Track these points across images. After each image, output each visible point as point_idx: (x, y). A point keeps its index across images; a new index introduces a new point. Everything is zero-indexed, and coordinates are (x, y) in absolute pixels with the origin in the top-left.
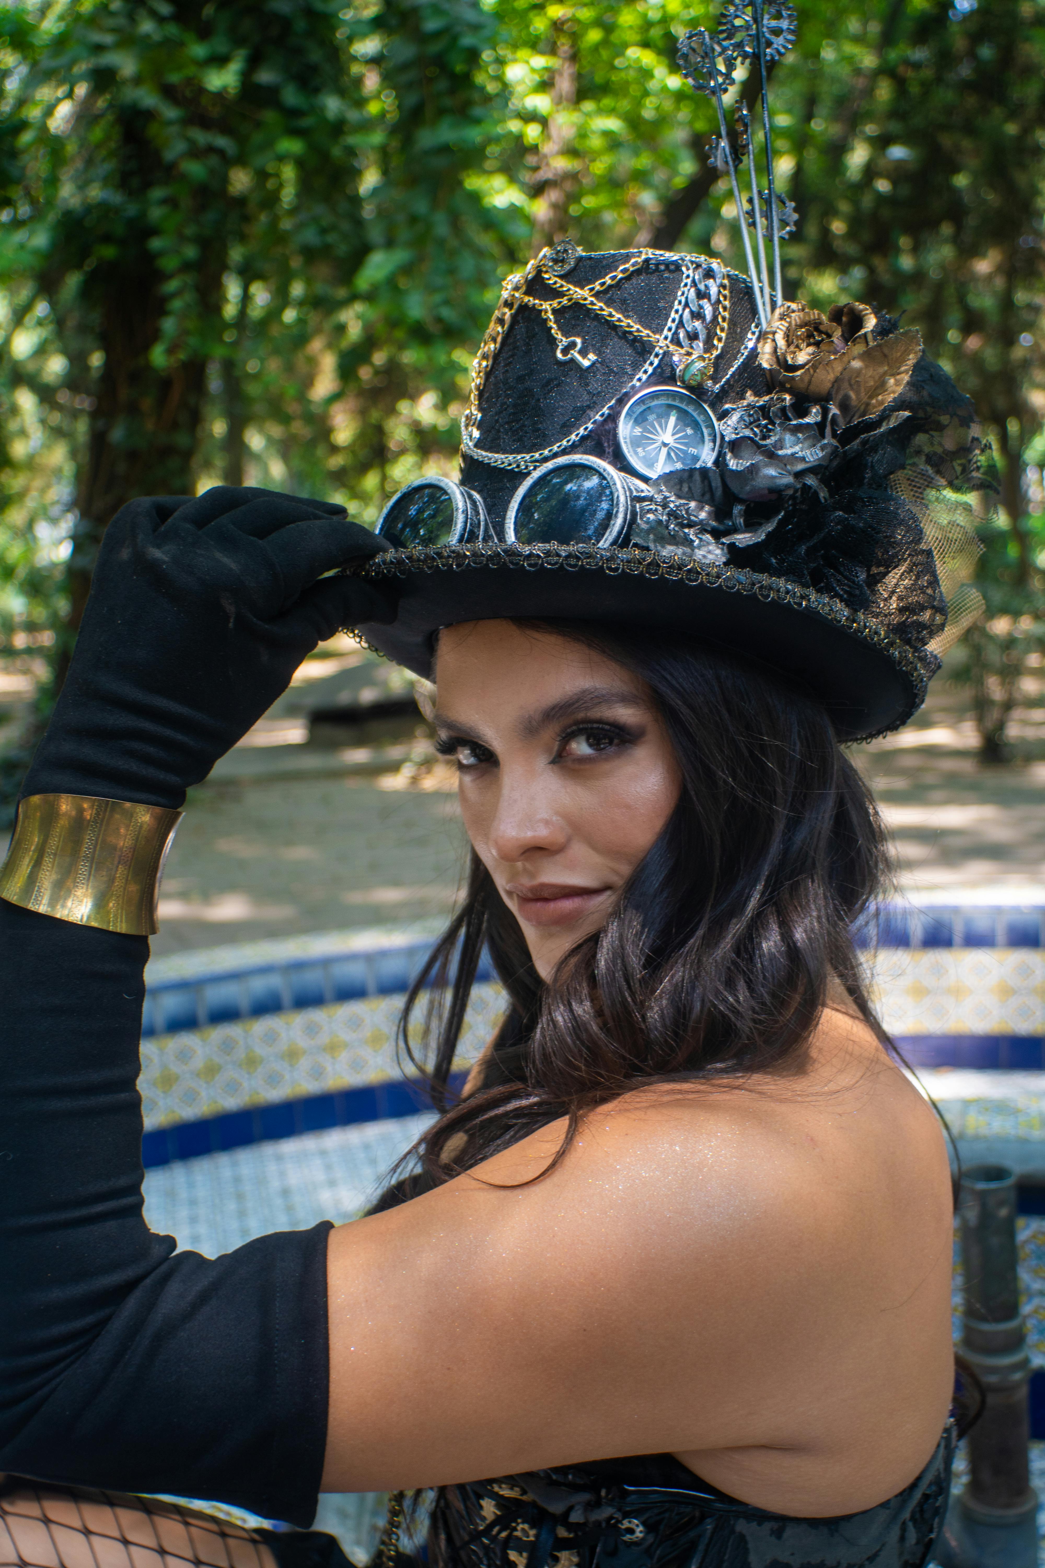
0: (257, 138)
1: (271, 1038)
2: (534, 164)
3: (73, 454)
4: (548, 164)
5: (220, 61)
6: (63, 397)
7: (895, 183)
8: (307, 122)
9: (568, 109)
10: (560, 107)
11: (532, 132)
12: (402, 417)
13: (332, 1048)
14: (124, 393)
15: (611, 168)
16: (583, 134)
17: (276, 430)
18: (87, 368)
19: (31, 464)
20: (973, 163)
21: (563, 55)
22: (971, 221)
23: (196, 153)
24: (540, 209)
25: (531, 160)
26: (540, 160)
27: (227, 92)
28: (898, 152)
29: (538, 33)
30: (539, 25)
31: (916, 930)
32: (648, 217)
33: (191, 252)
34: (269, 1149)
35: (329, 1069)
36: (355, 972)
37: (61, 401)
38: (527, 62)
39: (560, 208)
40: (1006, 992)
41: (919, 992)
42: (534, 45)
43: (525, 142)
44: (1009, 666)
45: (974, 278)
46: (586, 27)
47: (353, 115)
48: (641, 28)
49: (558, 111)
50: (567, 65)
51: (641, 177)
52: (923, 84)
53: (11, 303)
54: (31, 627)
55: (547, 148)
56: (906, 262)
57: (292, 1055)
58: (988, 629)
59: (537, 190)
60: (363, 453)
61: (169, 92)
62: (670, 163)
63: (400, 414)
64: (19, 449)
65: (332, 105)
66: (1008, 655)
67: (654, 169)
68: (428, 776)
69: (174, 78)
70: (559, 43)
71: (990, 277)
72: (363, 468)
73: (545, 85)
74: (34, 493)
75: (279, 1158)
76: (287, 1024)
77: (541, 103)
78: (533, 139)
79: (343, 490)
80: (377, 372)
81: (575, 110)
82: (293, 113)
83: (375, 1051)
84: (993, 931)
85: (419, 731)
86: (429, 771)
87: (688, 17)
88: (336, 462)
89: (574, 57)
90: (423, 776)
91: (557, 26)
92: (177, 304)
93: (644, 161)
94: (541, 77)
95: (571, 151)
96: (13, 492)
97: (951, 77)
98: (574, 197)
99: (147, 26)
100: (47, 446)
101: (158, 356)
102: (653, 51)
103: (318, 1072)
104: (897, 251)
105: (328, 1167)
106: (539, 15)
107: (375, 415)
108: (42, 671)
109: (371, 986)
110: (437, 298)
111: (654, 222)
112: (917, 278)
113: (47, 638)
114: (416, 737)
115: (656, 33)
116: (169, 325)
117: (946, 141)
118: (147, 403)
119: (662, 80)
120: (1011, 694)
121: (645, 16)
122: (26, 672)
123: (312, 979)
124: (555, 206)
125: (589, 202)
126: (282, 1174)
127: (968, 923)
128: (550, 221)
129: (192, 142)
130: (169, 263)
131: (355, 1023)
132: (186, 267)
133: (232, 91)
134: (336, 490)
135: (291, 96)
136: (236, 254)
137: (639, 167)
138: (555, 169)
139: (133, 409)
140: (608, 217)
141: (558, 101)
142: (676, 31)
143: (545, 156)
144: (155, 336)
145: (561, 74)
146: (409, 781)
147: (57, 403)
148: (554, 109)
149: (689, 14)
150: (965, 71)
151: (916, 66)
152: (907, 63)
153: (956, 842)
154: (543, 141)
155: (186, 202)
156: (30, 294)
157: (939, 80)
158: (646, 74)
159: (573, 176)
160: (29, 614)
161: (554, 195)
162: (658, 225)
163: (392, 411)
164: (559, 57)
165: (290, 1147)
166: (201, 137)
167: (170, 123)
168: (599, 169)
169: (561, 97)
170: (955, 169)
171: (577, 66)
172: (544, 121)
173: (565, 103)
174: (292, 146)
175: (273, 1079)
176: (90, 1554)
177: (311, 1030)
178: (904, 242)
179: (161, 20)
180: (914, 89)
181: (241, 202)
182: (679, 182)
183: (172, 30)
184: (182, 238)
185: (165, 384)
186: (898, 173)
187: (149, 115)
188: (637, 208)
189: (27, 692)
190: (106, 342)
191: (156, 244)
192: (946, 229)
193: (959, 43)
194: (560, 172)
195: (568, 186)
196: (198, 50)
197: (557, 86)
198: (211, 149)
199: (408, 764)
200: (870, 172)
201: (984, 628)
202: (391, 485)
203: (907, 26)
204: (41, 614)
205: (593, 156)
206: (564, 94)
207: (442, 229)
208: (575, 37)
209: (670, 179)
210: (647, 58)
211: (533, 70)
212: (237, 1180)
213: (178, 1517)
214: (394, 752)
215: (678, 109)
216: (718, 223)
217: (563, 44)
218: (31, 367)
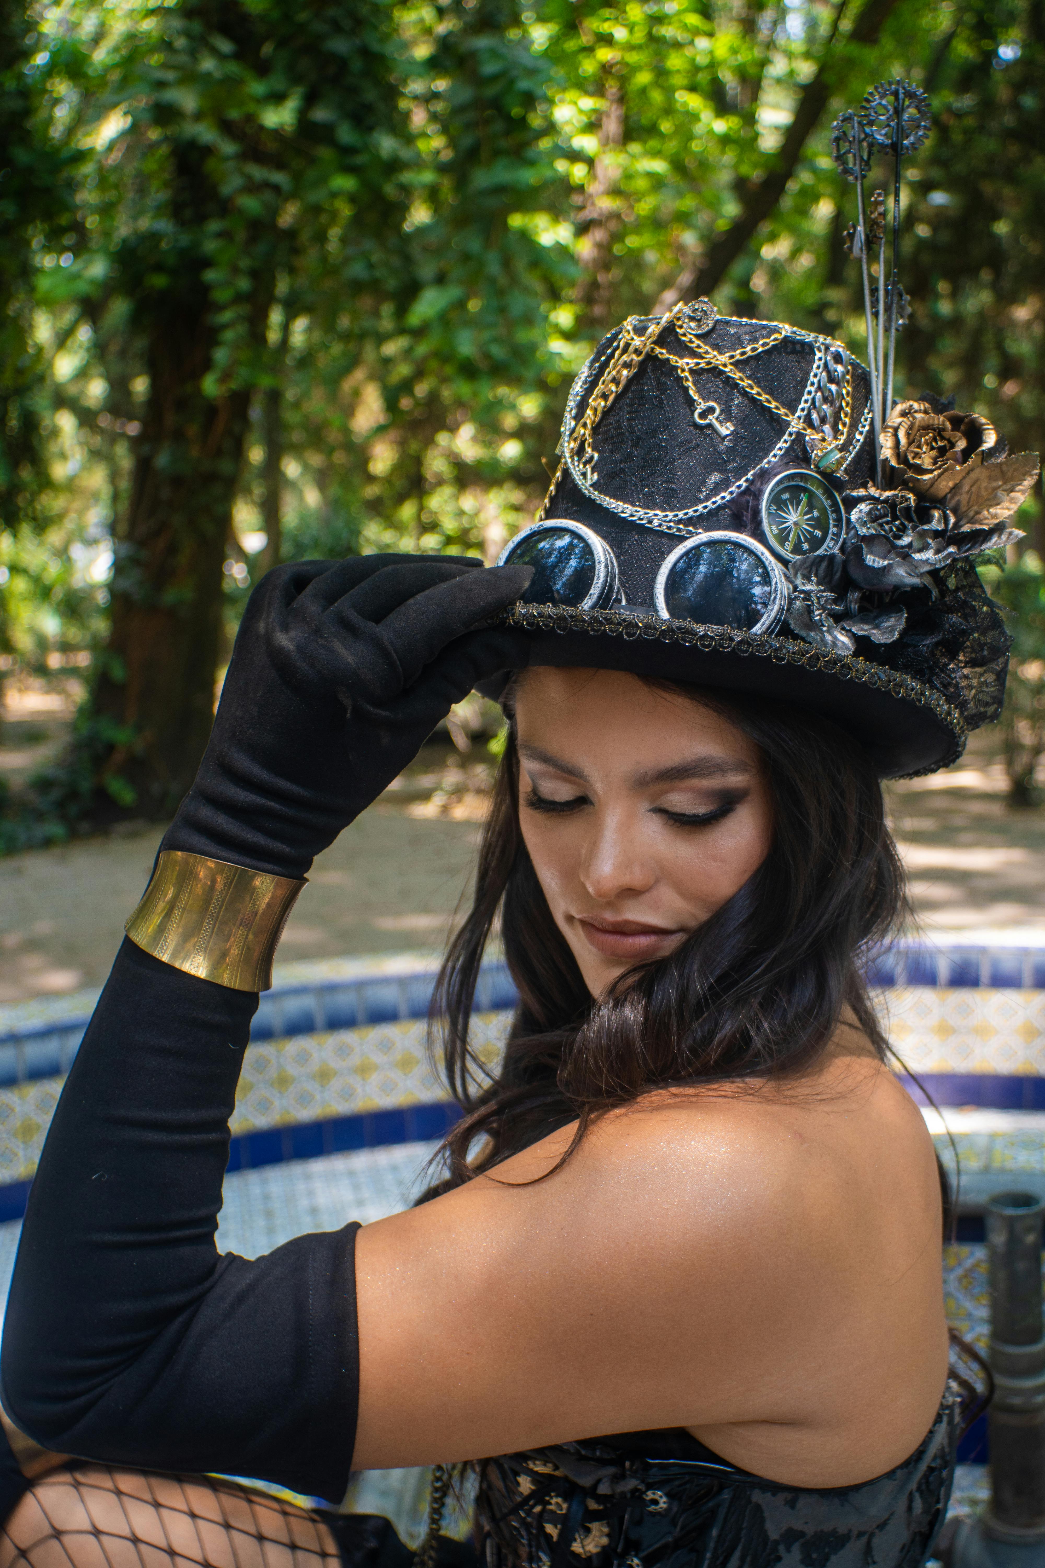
0: (311, 174)
1: (303, 1058)
2: (580, 204)
3: (113, 476)
4: (593, 204)
5: (277, 98)
6: (104, 421)
7: (935, 229)
8: (360, 159)
9: (615, 150)
10: (607, 148)
11: (578, 172)
12: (440, 449)
13: (363, 1070)
14: (171, 419)
15: (656, 210)
16: (628, 176)
17: (316, 459)
18: (128, 393)
19: (71, 486)
20: (1014, 210)
21: (610, 97)
22: (1011, 268)
23: (252, 187)
24: (585, 248)
25: (576, 199)
26: (586, 200)
27: (283, 129)
28: (939, 198)
29: (587, 75)
30: (588, 67)
31: (943, 969)
32: (690, 259)
33: (244, 284)
34: (297, 1169)
35: (359, 1090)
36: (388, 996)
37: (102, 425)
38: (575, 103)
39: (604, 248)
40: (1032, 1033)
41: (945, 1030)
42: (581, 85)
43: (571, 182)
44: (1040, 711)
45: (1012, 323)
46: (634, 69)
47: (405, 154)
48: (688, 72)
49: (604, 152)
50: (614, 107)
51: (683, 219)
52: (966, 132)
53: (54, 327)
54: (66, 647)
55: (593, 188)
56: (945, 308)
57: (324, 1076)
58: (1019, 673)
59: (582, 229)
60: (399, 484)
61: (227, 128)
62: (714, 205)
63: (438, 445)
64: (60, 471)
65: (387, 144)
66: (1039, 700)
67: (698, 210)
68: (459, 805)
69: (234, 114)
70: (607, 86)
71: (1028, 324)
72: (400, 499)
73: (593, 126)
74: (73, 515)
75: (308, 1177)
76: (319, 1044)
77: (587, 143)
78: (579, 179)
79: (378, 519)
80: (417, 404)
81: (621, 151)
82: (347, 151)
83: (405, 1074)
84: (1020, 971)
85: (451, 760)
86: (460, 801)
87: (737, 63)
88: (371, 491)
89: (622, 100)
90: (454, 805)
91: (606, 69)
92: (229, 335)
93: (688, 203)
94: (589, 118)
95: (615, 191)
96: (53, 513)
97: (994, 125)
98: (617, 237)
99: (208, 64)
100: (86, 468)
101: (210, 385)
102: (701, 95)
103: (348, 1094)
104: (937, 296)
105: (356, 1187)
106: (589, 57)
107: (414, 446)
108: (78, 692)
109: (403, 1008)
110: (487, 335)
111: (697, 263)
112: (956, 323)
113: (83, 659)
114: (447, 766)
115: (703, 78)
116: (221, 355)
117: (988, 188)
118: (193, 430)
119: (709, 124)
120: (1041, 739)
121: (693, 60)
122: (62, 692)
123: (345, 1001)
124: (599, 246)
125: (632, 241)
126: (311, 1193)
127: (995, 964)
128: (594, 261)
129: (249, 178)
130: (222, 295)
131: (386, 1046)
132: (239, 298)
133: (288, 129)
134: (371, 519)
135: (346, 134)
136: (282, 286)
137: (684, 209)
138: (601, 209)
139: (179, 436)
140: (651, 256)
141: (605, 143)
142: (724, 76)
143: (591, 196)
144: (207, 365)
145: (608, 115)
146: (440, 809)
147: (98, 427)
148: (601, 150)
149: (737, 60)
150: (1009, 120)
151: (959, 115)
152: (949, 109)
153: (983, 884)
154: (589, 181)
155: (241, 235)
156: (73, 318)
157: (981, 129)
158: (694, 117)
159: (616, 216)
160: (64, 634)
161: (599, 234)
162: (700, 266)
163: (430, 442)
164: (607, 99)
165: (318, 1166)
166: (258, 172)
167: (227, 158)
168: (643, 210)
169: (608, 138)
170: (996, 216)
171: (624, 108)
172: (590, 162)
173: (611, 145)
174: (344, 183)
175: (304, 1099)
176: (160, 1526)
177: (343, 1051)
178: (943, 287)
179: (221, 57)
180: (957, 137)
181: (291, 234)
182: (722, 225)
183: (233, 68)
184: (235, 270)
185: (211, 410)
186: (939, 220)
187: (207, 151)
188: (680, 249)
189: (62, 712)
190: (153, 370)
191: (211, 276)
192: (986, 275)
193: (1003, 94)
194: (605, 212)
195: (613, 225)
196: (257, 88)
197: (604, 128)
198: (267, 185)
199: (438, 792)
200: (911, 218)
201: (1016, 672)
202: (428, 515)
203: (951, 73)
204: (74, 634)
205: (638, 197)
206: (611, 135)
207: (494, 267)
208: (624, 80)
209: (714, 221)
210: (693, 102)
211: (581, 111)
212: (266, 1197)
213: (242, 1495)
214: (426, 781)
215: (723, 152)
216: (758, 263)
217: (611, 87)
218: (72, 390)
